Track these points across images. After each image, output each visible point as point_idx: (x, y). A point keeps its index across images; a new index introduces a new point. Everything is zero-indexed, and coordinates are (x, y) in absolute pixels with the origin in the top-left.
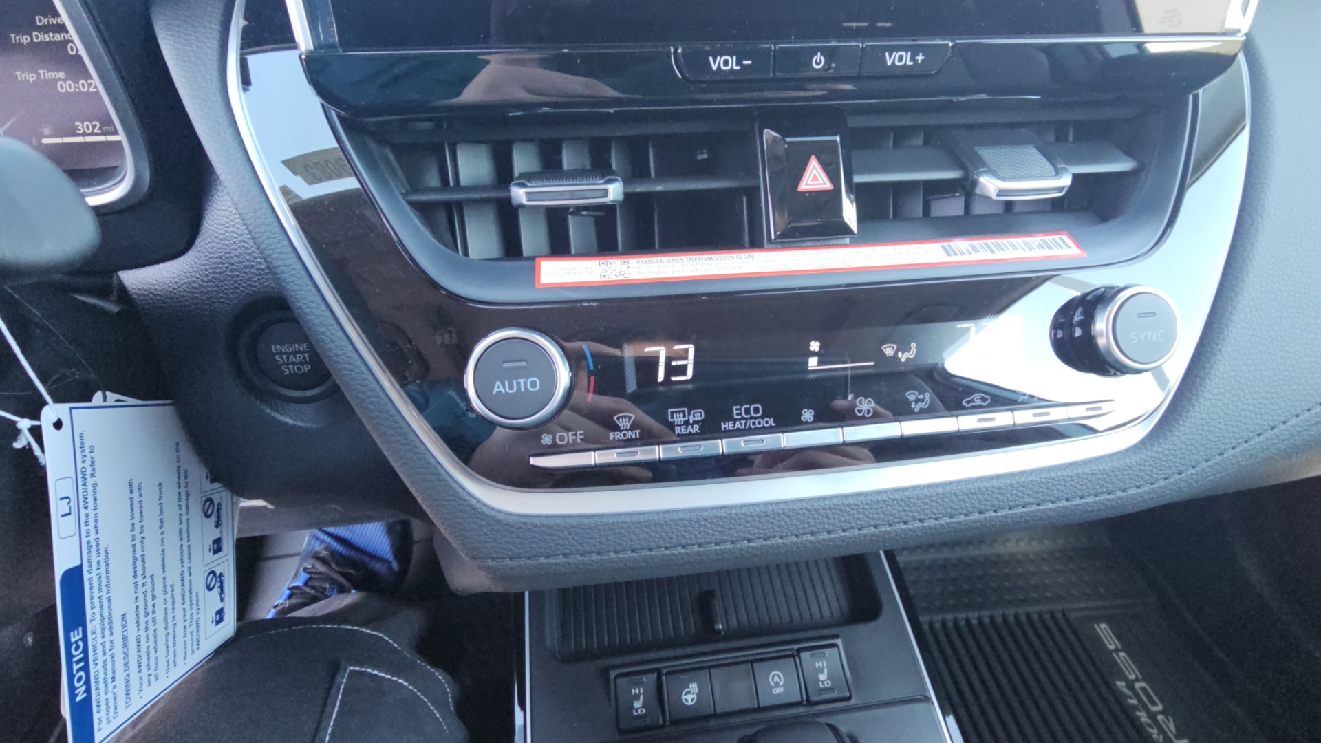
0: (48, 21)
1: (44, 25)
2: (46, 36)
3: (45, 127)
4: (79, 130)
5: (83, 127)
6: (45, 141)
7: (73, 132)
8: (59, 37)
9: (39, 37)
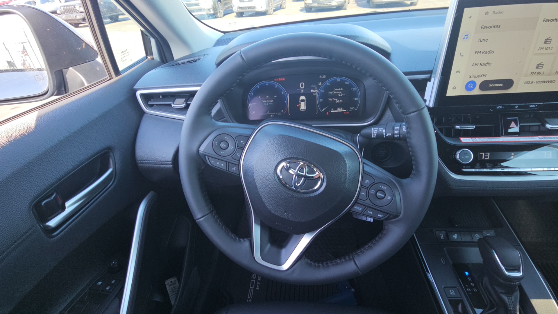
3: (332, 109)
5: (339, 109)
6: (332, 111)
7: (337, 110)
8: (337, 93)
9: (334, 93)
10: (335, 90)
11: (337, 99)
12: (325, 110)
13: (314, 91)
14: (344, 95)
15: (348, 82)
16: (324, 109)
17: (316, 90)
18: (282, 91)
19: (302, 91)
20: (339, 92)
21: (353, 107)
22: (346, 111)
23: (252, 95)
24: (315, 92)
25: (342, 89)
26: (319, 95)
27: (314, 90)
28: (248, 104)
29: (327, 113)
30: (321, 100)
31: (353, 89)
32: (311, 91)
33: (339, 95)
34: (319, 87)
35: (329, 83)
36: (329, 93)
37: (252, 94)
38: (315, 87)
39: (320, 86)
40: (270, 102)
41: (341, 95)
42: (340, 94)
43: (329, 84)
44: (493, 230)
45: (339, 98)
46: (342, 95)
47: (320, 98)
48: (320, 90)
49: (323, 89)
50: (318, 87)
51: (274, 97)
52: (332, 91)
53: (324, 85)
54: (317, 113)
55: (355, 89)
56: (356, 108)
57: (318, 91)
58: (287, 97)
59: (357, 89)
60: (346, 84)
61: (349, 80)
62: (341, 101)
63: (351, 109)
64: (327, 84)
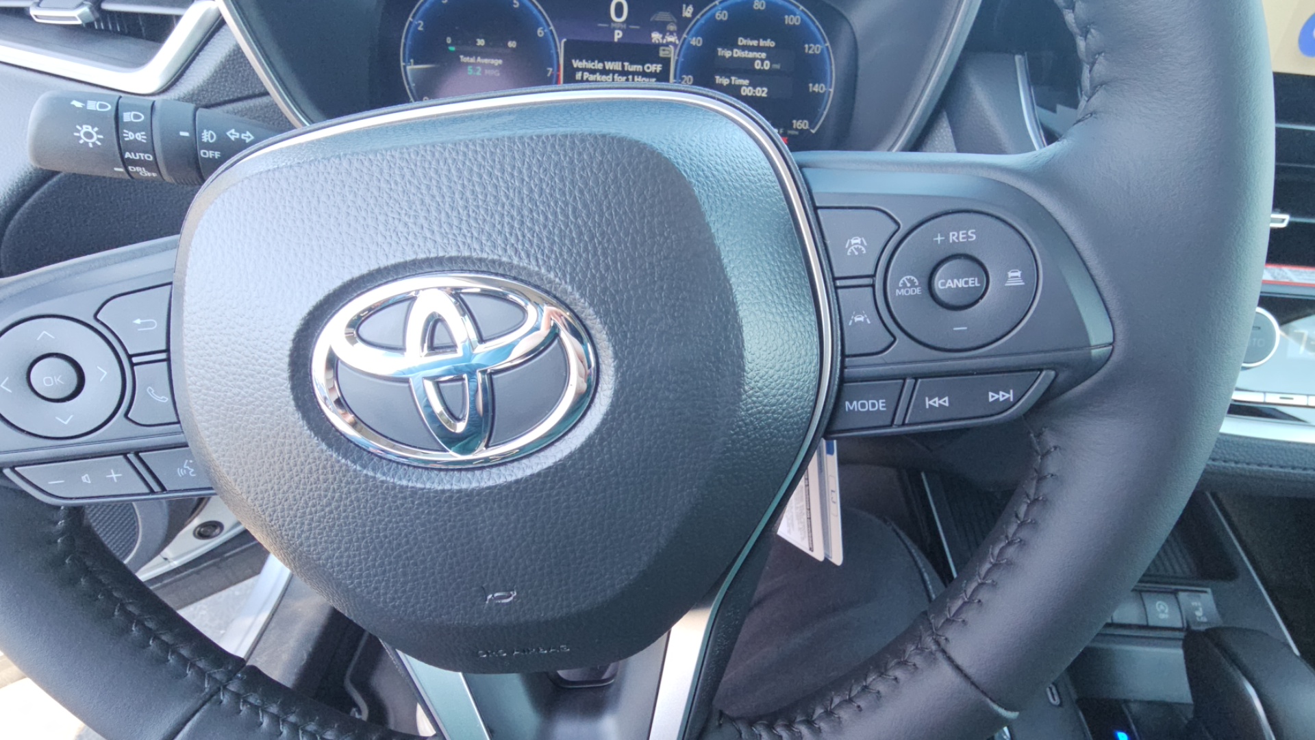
0: (747, 43)
1: (743, 45)
2: (743, 53)
8: (751, 55)
9: (738, 53)
10: (744, 42)
11: (746, 82)
13: (663, 38)
14: (777, 66)
15: (795, 15)
17: (671, 33)
18: (538, 25)
19: (618, 35)
20: (757, 55)
21: (803, 119)
23: (420, 28)
24: (667, 45)
25: (770, 43)
26: (681, 59)
27: (663, 31)
28: (402, 64)
30: (687, 80)
31: (810, 48)
32: (651, 39)
33: (757, 65)
34: (683, 24)
36: (721, 51)
37: (419, 24)
38: (665, 24)
39: (689, 20)
40: (492, 67)
41: (762, 65)
42: (762, 61)
43: (722, 17)
44: (1209, 590)
45: (757, 77)
46: (767, 65)
47: (685, 70)
48: (685, 36)
49: (696, 35)
50: (678, 25)
51: (506, 46)
52: (733, 45)
53: (701, 19)
55: (818, 45)
56: (812, 125)
57: (677, 42)
58: (559, 50)
59: (827, 47)
60: (786, 22)
61: (802, 7)
62: (763, 91)
63: (794, 127)
64: (714, 15)
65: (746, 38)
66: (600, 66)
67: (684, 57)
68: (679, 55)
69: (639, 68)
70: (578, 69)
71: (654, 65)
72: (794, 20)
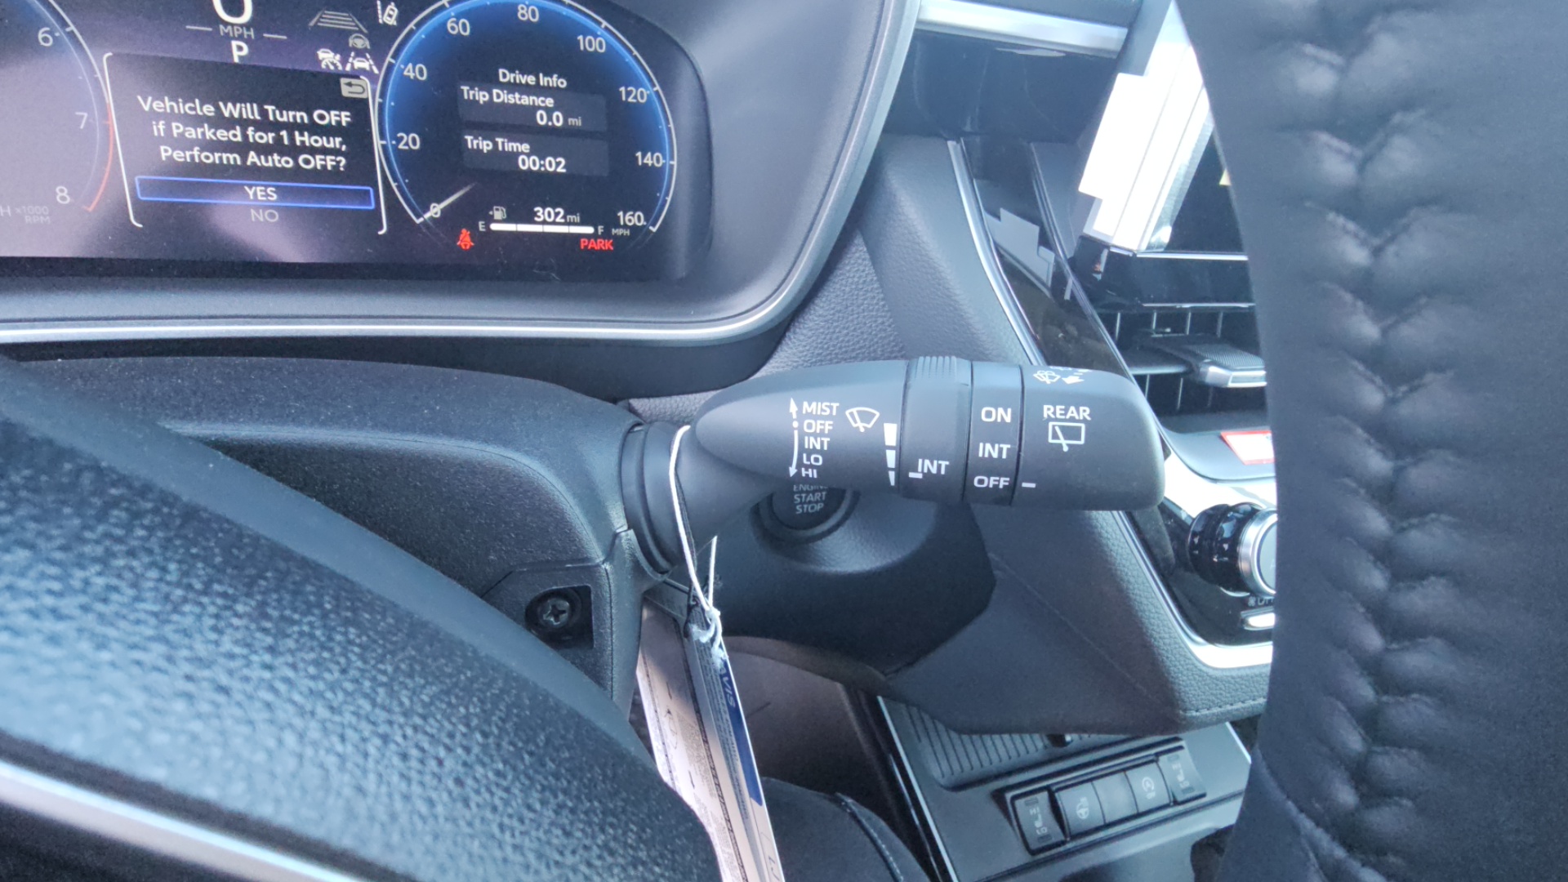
0: (515, 78)
1: (509, 82)
2: (510, 96)
3: (497, 210)
4: (539, 217)
5: (543, 214)
6: (494, 227)
7: (530, 218)
8: (526, 100)
9: (501, 97)
10: (510, 77)
11: (525, 147)
12: (443, 211)
13: (344, 62)
14: (577, 122)
15: (595, 35)
16: (435, 210)
17: (360, 53)
19: (239, 51)
20: (539, 101)
21: (635, 210)
22: (589, 230)
24: (355, 75)
25: (557, 81)
26: (389, 103)
27: (343, 49)
29: (465, 240)
30: (411, 141)
31: (628, 94)
32: (317, 61)
33: (541, 119)
34: (381, 39)
35: (458, 17)
36: (468, 92)
38: (342, 35)
39: (395, 31)
41: (550, 118)
43: (459, 29)
45: (544, 140)
46: (558, 120)
47: (403, 123)
48: (389, 59)
49: (414, 59)
50: (371, 37)
52: (490, 81)
53: (420, 31)
54: (380, 233)
55: (640, 89)
56: (650, 217)
57: (376, 71)
58: (99, 75)
59: (657, 92)
60: (582, 48)
61: (605, 24)
62: (558, 164)
63: (622, 223)
64: (444, 24)
65: (512, 71)
66: (209, 110)
67: (395, 98)
68: (383, 95)
69: (301, 116)
70: (157, 116)
71: (333, 113)
72: (595, 45)
